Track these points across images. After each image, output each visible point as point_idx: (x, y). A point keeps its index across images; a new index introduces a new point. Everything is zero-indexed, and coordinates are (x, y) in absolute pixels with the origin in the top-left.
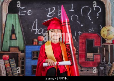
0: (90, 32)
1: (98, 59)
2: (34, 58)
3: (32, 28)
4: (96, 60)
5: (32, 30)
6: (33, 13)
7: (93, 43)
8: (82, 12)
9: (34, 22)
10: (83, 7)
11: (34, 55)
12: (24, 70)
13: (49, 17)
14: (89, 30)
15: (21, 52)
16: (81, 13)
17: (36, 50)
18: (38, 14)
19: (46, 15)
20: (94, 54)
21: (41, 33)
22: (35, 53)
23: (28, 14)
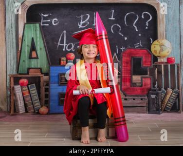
0: (137, 47)
1: (148, 84)
2: (61, 82)
3: (59, 43)
4: (145, 85)
7: (141, 62)
8: (126, 21)
9: (62, 35)
10: (127, 14)
11: (61, 79)
12: (48, 99)
13: (81, 28)
14: (135, 45)
15: (45, 76)
18: (66, 24)
19: (78, 25)
20: (142, 77)
22: (63, 76)
23: (54, 24)
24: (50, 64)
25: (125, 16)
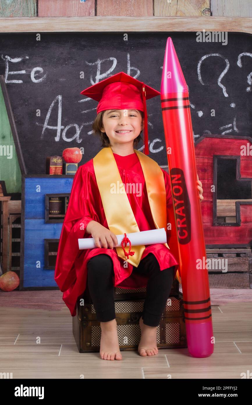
2: (50, 216)
3: (46, 123)
4: (246, 222)
5: (44, 129)
6: (48, 76)
7: (235, 170)
10: (204, 57)
11: (51, 209)
12: (19, 254)
15: (11, 199)
16: (197, 74)
17: (56, 191)
18: (62, 80)
20: (239, 202)
22: (56, 201)
23: (34, 80)
24: (26, 172)
25: (199, 63)
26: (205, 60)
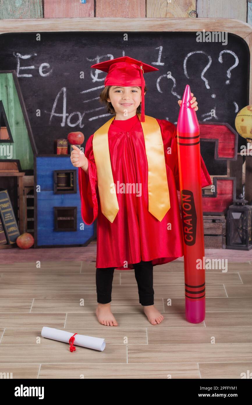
0: (207, 121)
1: (228, 192)
2: (58, 188)
3: (53, 111)
4: (221, 194)
5: (51, 116)
6: (54, 71)
7: (214, 151)
8: (187, 68)
9: (58, 95)
10: (190, 54)
11: (58, 182)
12: (33, 219)
13: (96, 82)
14: (203, 116)
15: (26, 175)
16: (183, 69)
17: (63, 168)
18: (66, 74)
19: (90, 75)
20: (216, 178)
21: (77, 124)
22: (63, 176)
23: (42, 74)
24: (37, 152)
25: (185, 59)
26: (190, 56)
